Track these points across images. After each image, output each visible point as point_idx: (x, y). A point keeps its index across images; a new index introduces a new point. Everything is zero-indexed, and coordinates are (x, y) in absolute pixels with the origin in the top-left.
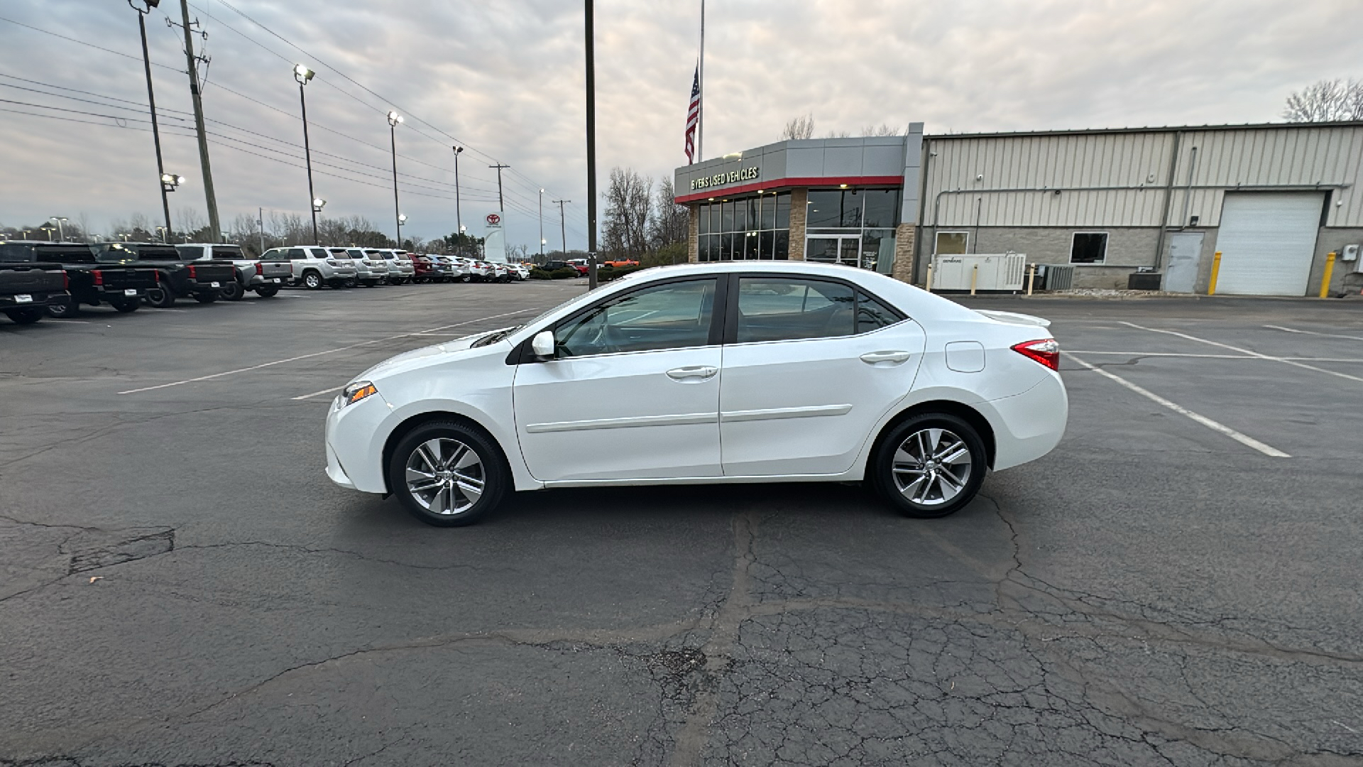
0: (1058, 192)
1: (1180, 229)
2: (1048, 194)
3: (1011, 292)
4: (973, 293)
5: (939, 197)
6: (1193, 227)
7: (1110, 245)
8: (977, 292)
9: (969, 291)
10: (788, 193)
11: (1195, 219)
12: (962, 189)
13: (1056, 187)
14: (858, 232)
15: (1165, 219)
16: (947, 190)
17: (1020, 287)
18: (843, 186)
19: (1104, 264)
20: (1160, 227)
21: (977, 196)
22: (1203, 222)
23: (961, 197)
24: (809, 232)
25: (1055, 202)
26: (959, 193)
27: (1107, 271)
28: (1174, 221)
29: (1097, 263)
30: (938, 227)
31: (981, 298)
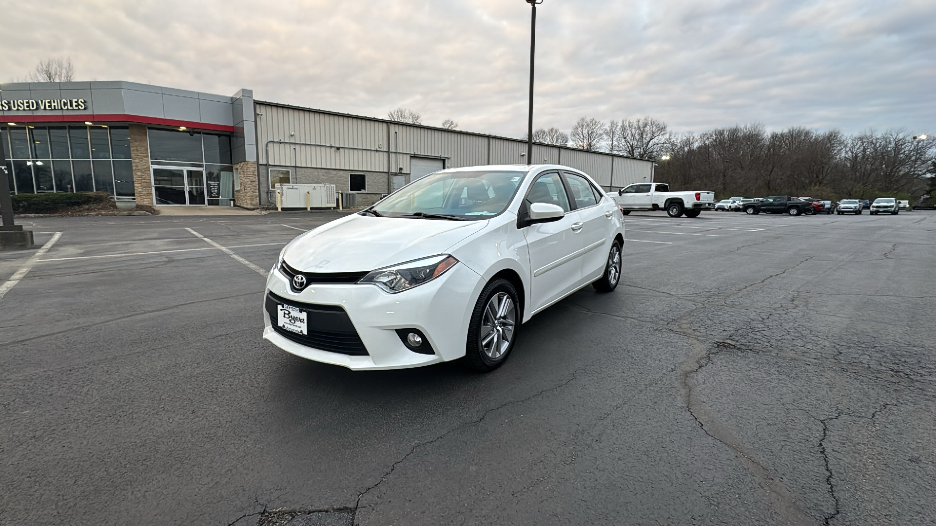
0: (338, 149)
1: (396, 174)
2: (333, 149)
3: (330, 208)
4: (309, 210)
5: (267, 145)
6: (400, 173)
7: (368, 182)
8: (311, 209)
9: (306, 209)
10: (127, 128)
11: (401, 169)
12: (282, 141)
13: (337, 146)
14: (201, 166)
15: (389, 168)
16: (272, 140)
17: (335, 205)
18: (183, 128)
19: (366, 192)
20: (388, 173)
21: (293, 147)
22: (404, 171)
23: (282, 145)
24: (153, 163)
25: (337, 154)
26: (280, 143)
27: (368, 196)
28: (393, 170)
29: (363, 191)
30: (269, 165)
31: (314, 213)
